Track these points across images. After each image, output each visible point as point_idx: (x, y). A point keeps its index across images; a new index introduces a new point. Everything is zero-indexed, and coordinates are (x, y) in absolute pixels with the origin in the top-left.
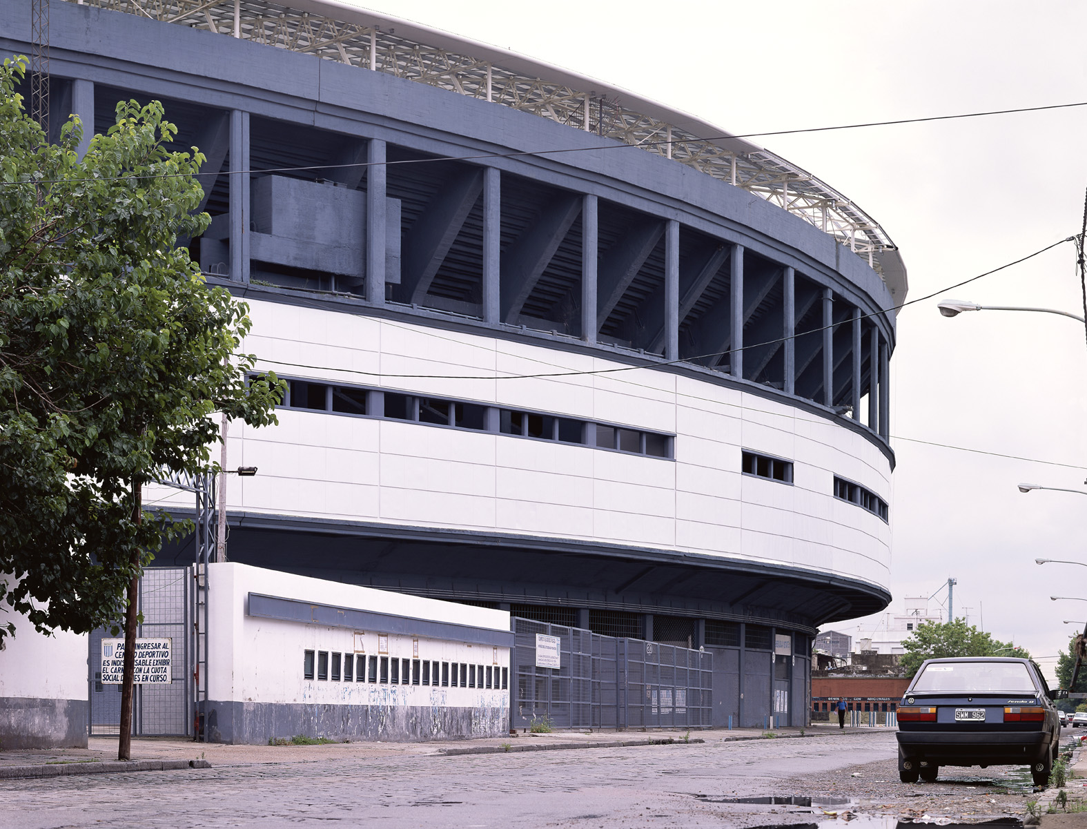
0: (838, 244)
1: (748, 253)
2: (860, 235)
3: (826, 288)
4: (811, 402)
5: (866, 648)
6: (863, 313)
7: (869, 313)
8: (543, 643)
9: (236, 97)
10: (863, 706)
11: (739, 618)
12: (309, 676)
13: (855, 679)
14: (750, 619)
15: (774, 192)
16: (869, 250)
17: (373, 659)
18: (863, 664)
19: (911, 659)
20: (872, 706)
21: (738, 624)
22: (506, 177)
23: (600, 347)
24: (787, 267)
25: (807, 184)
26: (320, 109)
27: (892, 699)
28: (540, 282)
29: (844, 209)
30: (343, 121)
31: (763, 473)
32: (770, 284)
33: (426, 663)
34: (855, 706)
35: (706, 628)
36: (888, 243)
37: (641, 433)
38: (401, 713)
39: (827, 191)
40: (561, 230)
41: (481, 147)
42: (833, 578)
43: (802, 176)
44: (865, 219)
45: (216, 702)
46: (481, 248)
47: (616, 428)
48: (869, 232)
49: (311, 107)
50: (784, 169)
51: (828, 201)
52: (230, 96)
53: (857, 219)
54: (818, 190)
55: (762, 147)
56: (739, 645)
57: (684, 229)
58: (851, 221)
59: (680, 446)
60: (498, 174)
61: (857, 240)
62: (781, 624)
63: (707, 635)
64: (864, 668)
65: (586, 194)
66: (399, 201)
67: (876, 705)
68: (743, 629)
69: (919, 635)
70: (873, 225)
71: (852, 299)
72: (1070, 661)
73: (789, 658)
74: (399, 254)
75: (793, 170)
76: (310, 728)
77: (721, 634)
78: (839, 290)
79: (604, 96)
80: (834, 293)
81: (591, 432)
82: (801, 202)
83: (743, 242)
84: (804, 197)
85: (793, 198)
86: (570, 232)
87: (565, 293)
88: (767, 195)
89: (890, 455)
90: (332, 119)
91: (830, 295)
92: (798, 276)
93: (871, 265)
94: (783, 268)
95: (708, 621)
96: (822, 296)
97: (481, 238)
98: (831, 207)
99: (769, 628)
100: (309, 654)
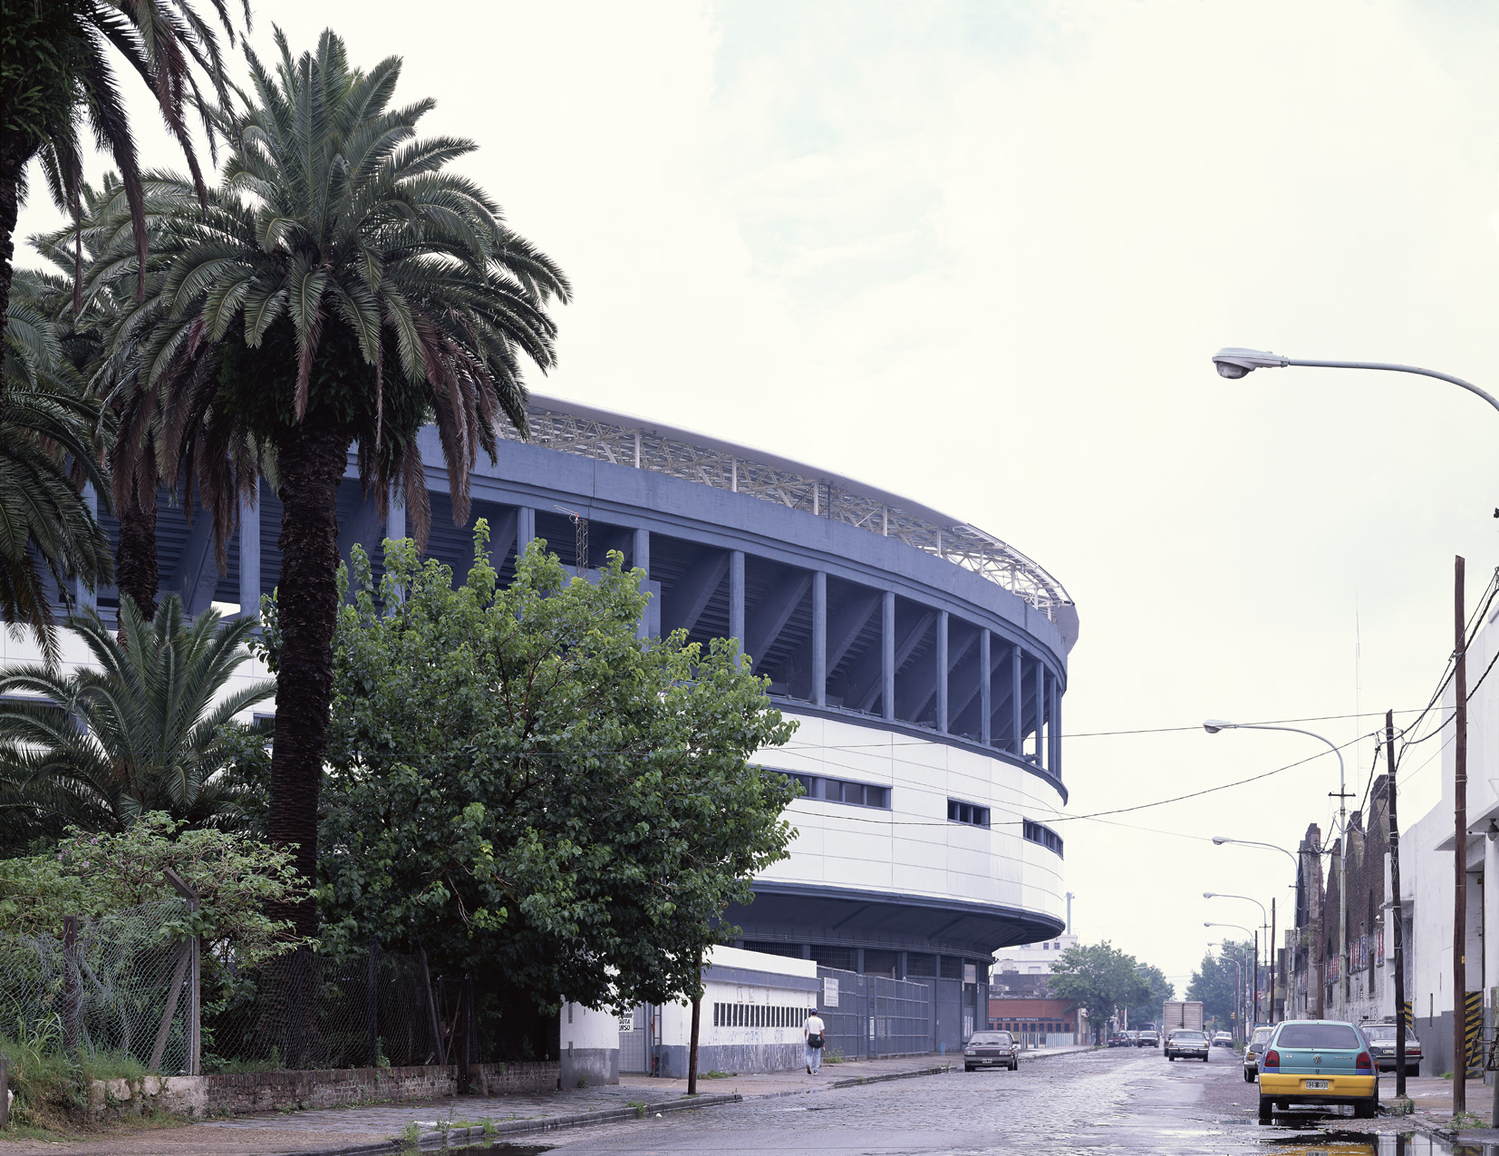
0: (1026, 604)
1: (952, 618)
2: (1042, 592)
3: (1016, 645)
4: (1003, 752)
5: (1008, 968)
6: (1045, 666)
7: (1050, 666)
8: (829, 986)
9: (524, 496)
10: (1012, 1026)
11: (934, 950)
12: (716, 1024)
13: (1003, 999)
14: (944, 952)
15: (966, 556)
16: (1048, 605)
17: (747, 1007)
18: (1006, 984)
19: (1059, 980)
20: (1020, 1025)
21: (934, 955)
22: (749, 558)
23: (829, 709)
24: (984, 628)
25: (1001, 552)
26: (594, 504)
27: (1040, 1019)
28: (772, 648)
29: (1031, 572)
30: (613, 514)
31: (964, 819)
32: (968, 643)
33: (773, 1008)
34: (1004, 1026)
35: (942, 963)
36: (1067, 599)
37: (862, 786)
38: (761, 1049)
39: (1017, 557)
40: (792, 603)
41: (729, 533)
42: (1023, 913)
43: (998, 546)
44: (1048, 580)
45: (668, 1046)
46: (727, 620)
47: (841, 783)
48: (1050, 591)
49: (587, 502)
50: (982, 540)
51: (1016, 565)
52: (519, 495)
53: (1042, 581)
54: (1010, 557)
55: (966, 522)
56: (935, 975)
57: (898, 598)
58: (1035, 581)
59: (896, 798)
60: (743, 556)
61: (1040, 597)
62: (969, 954)
63: (942, 969)
64: (1007, 988)
65: (816, 572)
66: (659, 583)
67: (1025, 1025)
68: (938, 958)
69: (1067, 957)
70: (1055, 584)
71: (1037, 654)
72: (1202, 979)
73: (974, 986)
74: (659, 632)
75: (990, 540)
76: (716, 1065)
77: (920, 964)
78: (1026, 646)
79: (832, 483)
80: (1022, 650)
81: (821, 786)
82: (991, 566)
83: (948, 608)
84: (995, 561)
85: (985, 562)
86: (801, 604)
87: (787, 656)
88: (959, 558)
89: (1064, 793)
90: (604, 512)
91: (1019, 653)
92: (994, 637)
93: (1050, 617)
94: (980, 629)
95: (910, 953)
96: (1011, 653)
97: (727, 612)
98: (1019, 570)
99: (959, 958)
100: (717, 1005)
